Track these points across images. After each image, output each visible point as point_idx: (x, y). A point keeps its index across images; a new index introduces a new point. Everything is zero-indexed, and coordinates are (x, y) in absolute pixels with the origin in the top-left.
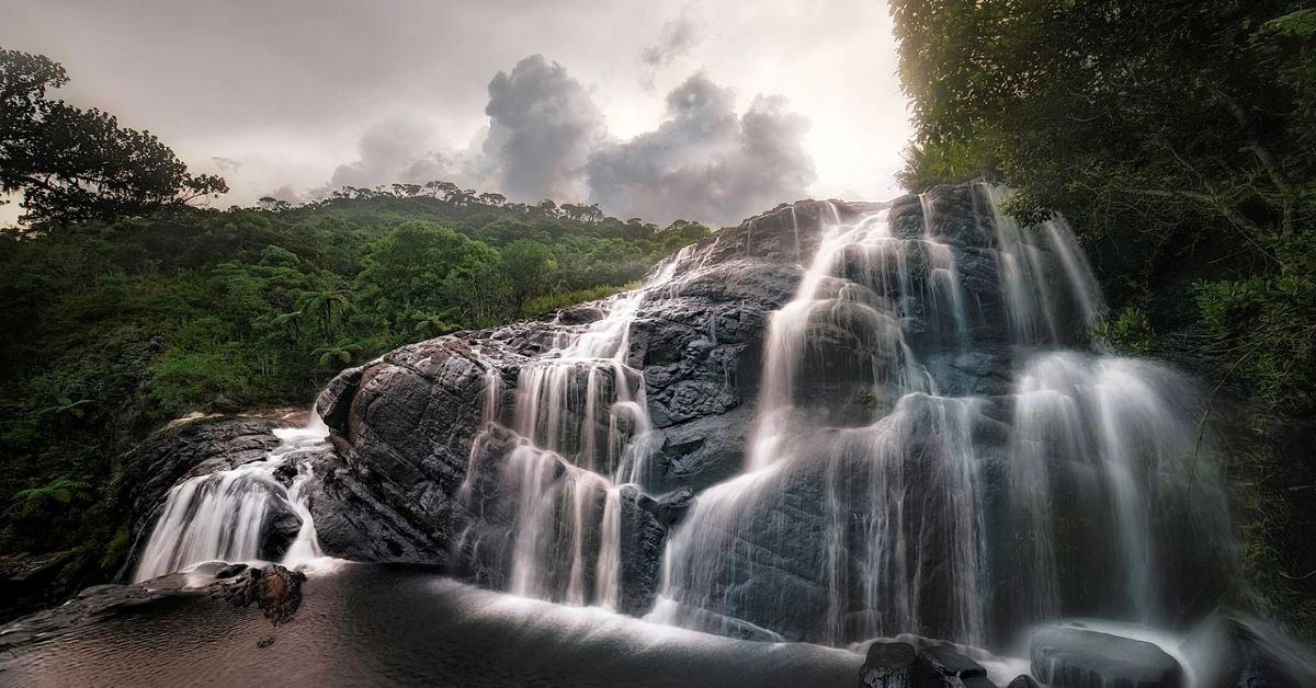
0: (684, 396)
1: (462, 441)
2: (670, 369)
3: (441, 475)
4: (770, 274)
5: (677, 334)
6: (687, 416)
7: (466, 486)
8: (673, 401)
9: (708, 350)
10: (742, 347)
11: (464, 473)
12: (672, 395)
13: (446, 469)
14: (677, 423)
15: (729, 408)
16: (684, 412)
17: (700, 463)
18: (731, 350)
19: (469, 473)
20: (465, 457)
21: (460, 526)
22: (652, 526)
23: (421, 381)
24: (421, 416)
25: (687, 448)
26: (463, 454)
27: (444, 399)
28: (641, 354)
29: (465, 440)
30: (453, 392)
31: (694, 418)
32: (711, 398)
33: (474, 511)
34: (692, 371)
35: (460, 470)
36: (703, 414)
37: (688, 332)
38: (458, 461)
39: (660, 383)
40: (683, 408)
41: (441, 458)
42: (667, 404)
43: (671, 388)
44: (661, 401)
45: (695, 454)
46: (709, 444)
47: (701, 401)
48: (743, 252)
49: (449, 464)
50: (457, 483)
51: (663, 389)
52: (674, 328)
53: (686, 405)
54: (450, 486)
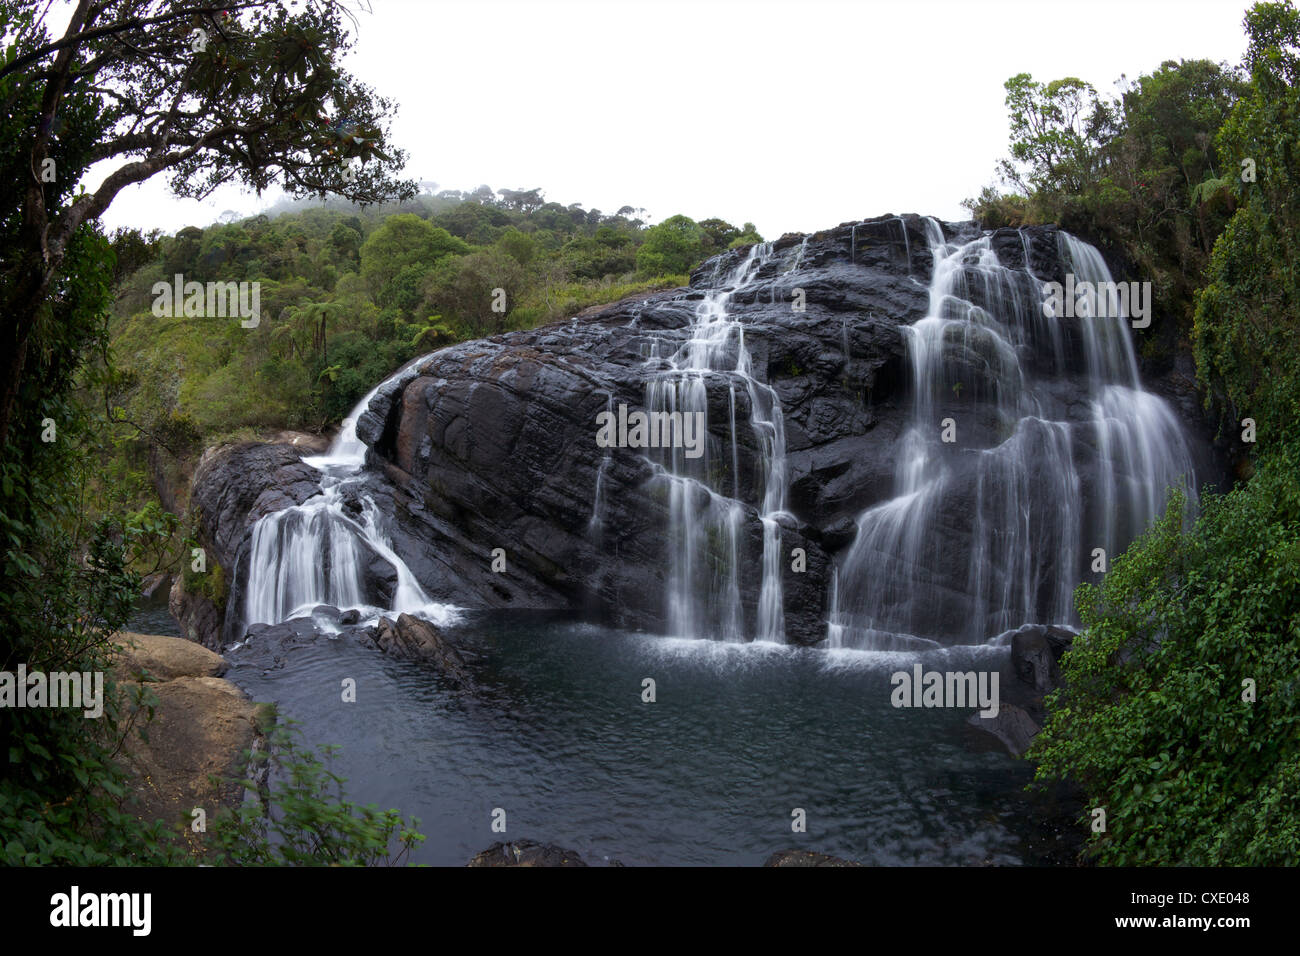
0: (822, 414)
1: (583, 469)
2: (802, 385)
3: (561, 510)
4: (892, 287)
5: (803, 344)
6: (827, 437)
7: (595, 521)
8: (811, 420)
9: (842, 364)
10: (880, 363)
11: (591, 507)
12: (808, 412)
13: (568, 503)
14: (817, 444)
15: (869, 428)
16: (824, 432)
17: (851, 487)
18: (867, 366)
19: (596, 506)
20: (590, 489)
21: (590, 566)
22: (817, 555)
23: (511, 398)
24: (515, 440)
25: (832, 472)
26: (587, 483)
27: (545, 420)
28: (764, 366)
29: (587, 468)
30: (559, 411)
31: (835, 439)
32: (849, 417)
33: (608, 548)
34: (824, 388)
35: (587, 504)
36: (842, 434)
37: (814, 342)
38: (582, 494)
39: (795, 399)
40: (822, 428)
41: (560, 490)
42: (804, 424)
43: (805, 405)
44: (797, 419)
45: (844, 478)
46: (857, 466)
47: (840, 419)
48: (847, 257)
49: (571, 497)
50: (583, 521)
51: (797, 407)
52: (800, 338)
53: (826, 424)
54: (573, 523)
